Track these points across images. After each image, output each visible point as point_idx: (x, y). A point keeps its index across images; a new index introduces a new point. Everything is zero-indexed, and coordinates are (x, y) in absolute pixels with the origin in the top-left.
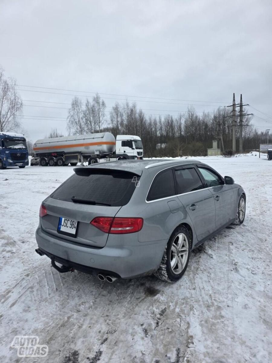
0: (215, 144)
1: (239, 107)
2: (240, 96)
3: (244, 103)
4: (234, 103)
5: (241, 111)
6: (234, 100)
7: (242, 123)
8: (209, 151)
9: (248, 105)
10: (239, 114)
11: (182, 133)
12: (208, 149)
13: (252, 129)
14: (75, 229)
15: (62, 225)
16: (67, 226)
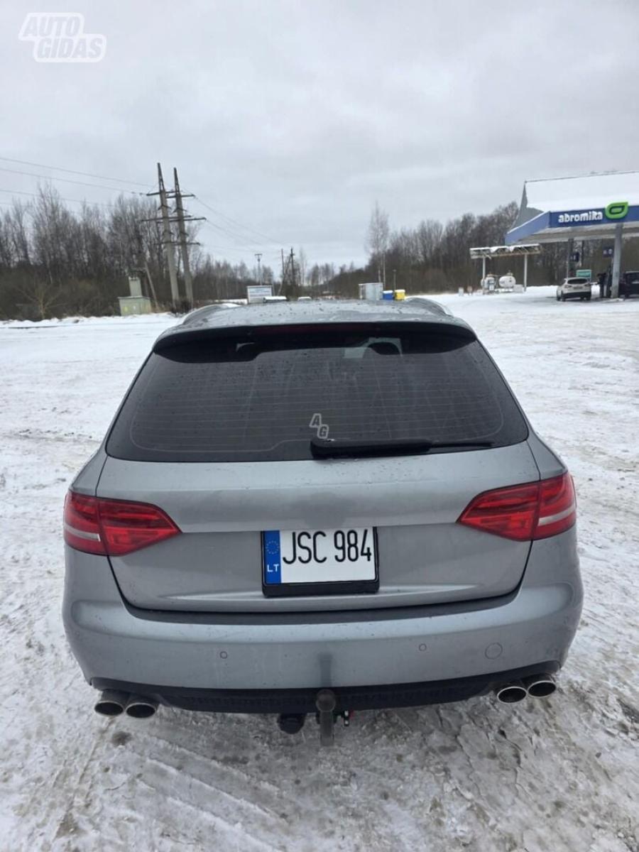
0: (135, 286)
1: (174, 199)
2: (173, 172)
3: (183, 190)
4: (162, 188)
5: (179, 208)
6: (161, 180)
7: (185, 238)
8: (124, 304)
9: (193, 195)
10: (175, 215)
11: (31, 256)
12: (119, 298)
13: (201, 254)
14: (369, 560)
15: (284, 559)
16: (320, 557)
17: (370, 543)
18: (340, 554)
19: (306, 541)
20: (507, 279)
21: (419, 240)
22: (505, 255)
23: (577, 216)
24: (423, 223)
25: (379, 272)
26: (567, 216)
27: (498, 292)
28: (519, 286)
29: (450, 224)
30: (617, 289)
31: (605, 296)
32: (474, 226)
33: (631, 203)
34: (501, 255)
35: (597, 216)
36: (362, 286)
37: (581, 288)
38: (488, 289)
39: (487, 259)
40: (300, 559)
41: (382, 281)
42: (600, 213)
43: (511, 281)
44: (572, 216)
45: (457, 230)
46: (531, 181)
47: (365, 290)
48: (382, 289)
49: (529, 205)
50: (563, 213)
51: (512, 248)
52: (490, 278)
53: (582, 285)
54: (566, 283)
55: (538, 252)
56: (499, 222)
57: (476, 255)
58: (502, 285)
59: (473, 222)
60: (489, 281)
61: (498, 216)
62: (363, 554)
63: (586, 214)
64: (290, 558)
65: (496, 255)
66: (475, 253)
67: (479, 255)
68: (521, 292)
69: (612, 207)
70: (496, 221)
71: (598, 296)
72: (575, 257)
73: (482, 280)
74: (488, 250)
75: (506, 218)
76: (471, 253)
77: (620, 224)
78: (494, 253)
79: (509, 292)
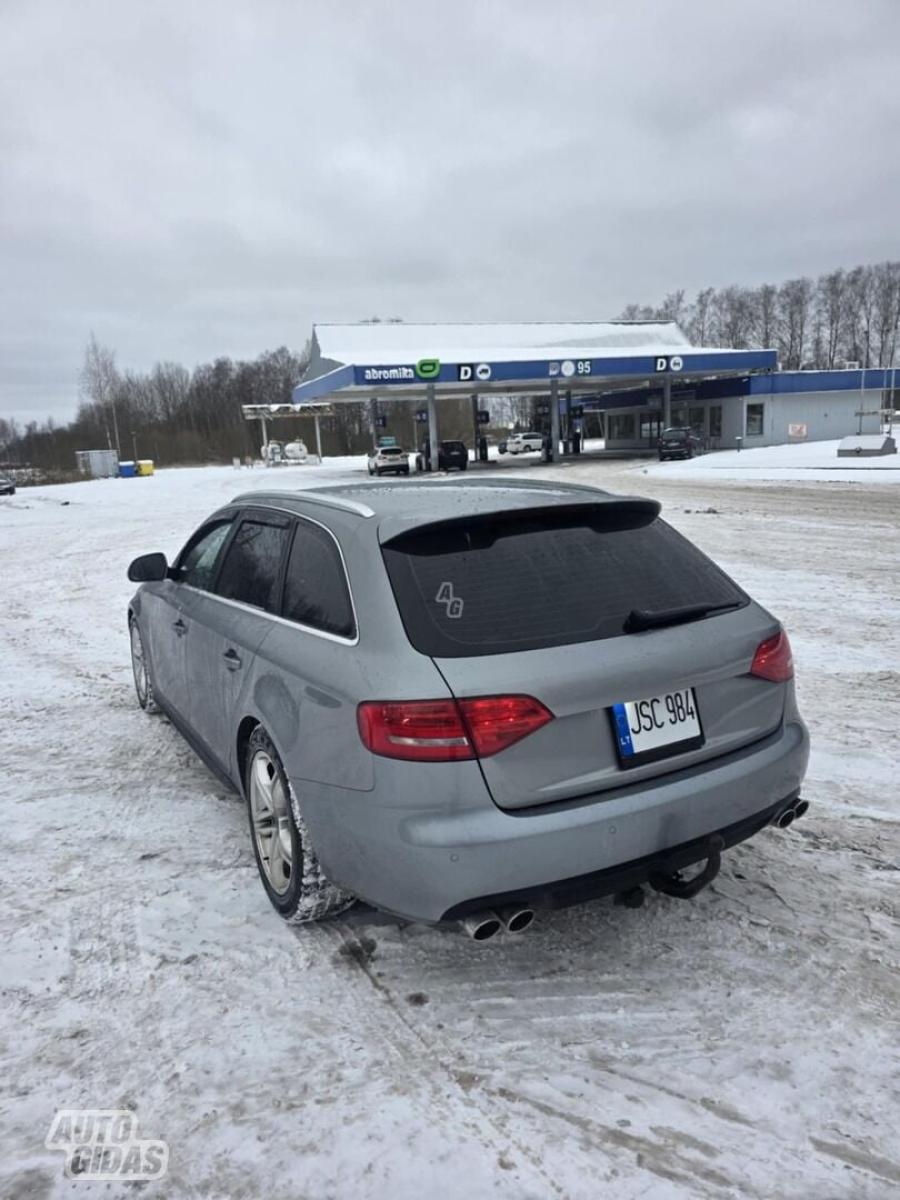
14: (693, 717)
15: (633, 730)
16: (659, 723)
17: (691, 703)
18: (672, 716)
19: (646, 710)
20: (295, 447)
21: (156, 392)
22: (290, 415)
23: (385, 372)
24: (159, 368)
25: (108, 435)
26: (374, 371)
27: (286, 464)
28: (313, 456)
29: (199, 370)
30: (437, 462)
31: (423, 468)
32: (233, 375)
33: (444, 360)
34: (285, 416)
35: (408, 373)
36: (83, 455)
37: (397, 459)
38: (273, 459)
39: (268, 421)
40: (644, 727)
41: (114, 448)
42: (410, 370)
43: (301, 450)
44: (380, 372)
45: (209, 378)
46: (322, 325)
47: (89, 460)
48: (116, 459)
49: (324, 355)
50: (370, 368)
51: (297, 407)
52: (273, 445)
53: (398, 456)
54: (379, 454)
55: (331, 414)
56: (267, 373)
57: (251, 414)
58: (289, 455)
59: (231, 370)
60: (273, 450)
61: (265, 363)
62: (689, 714)
63: (395, 371)
64: (637, 729)
65: (279, 416)
66: (250, 411)
67: (255, 414)
68: (316, 464)
69: (424, 364)
70: (263, 369)
71: (415, 470)
72: (381, 422)
73: (263, 448)
74: (267, 409)
75: (276, 368)
76: (245, 412)
77: (431, 384)
78: (275, 413)
79: (299, 464)
